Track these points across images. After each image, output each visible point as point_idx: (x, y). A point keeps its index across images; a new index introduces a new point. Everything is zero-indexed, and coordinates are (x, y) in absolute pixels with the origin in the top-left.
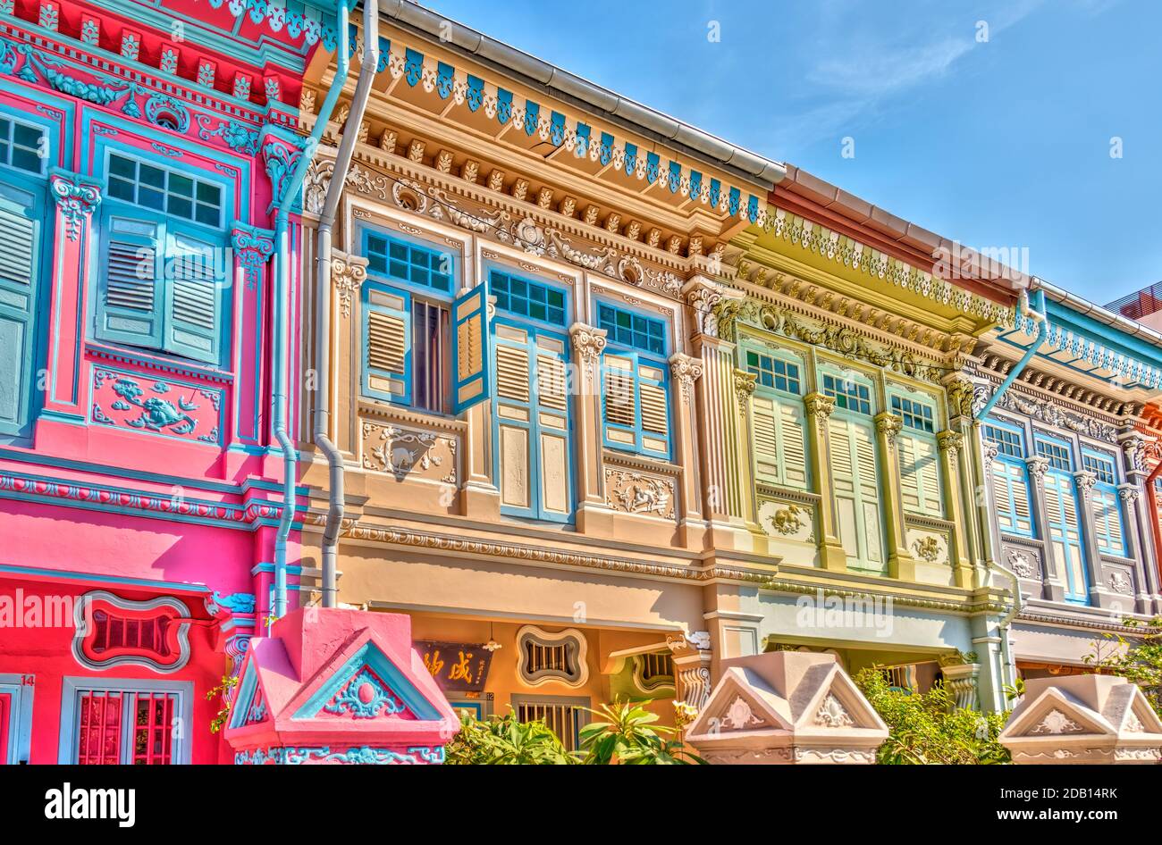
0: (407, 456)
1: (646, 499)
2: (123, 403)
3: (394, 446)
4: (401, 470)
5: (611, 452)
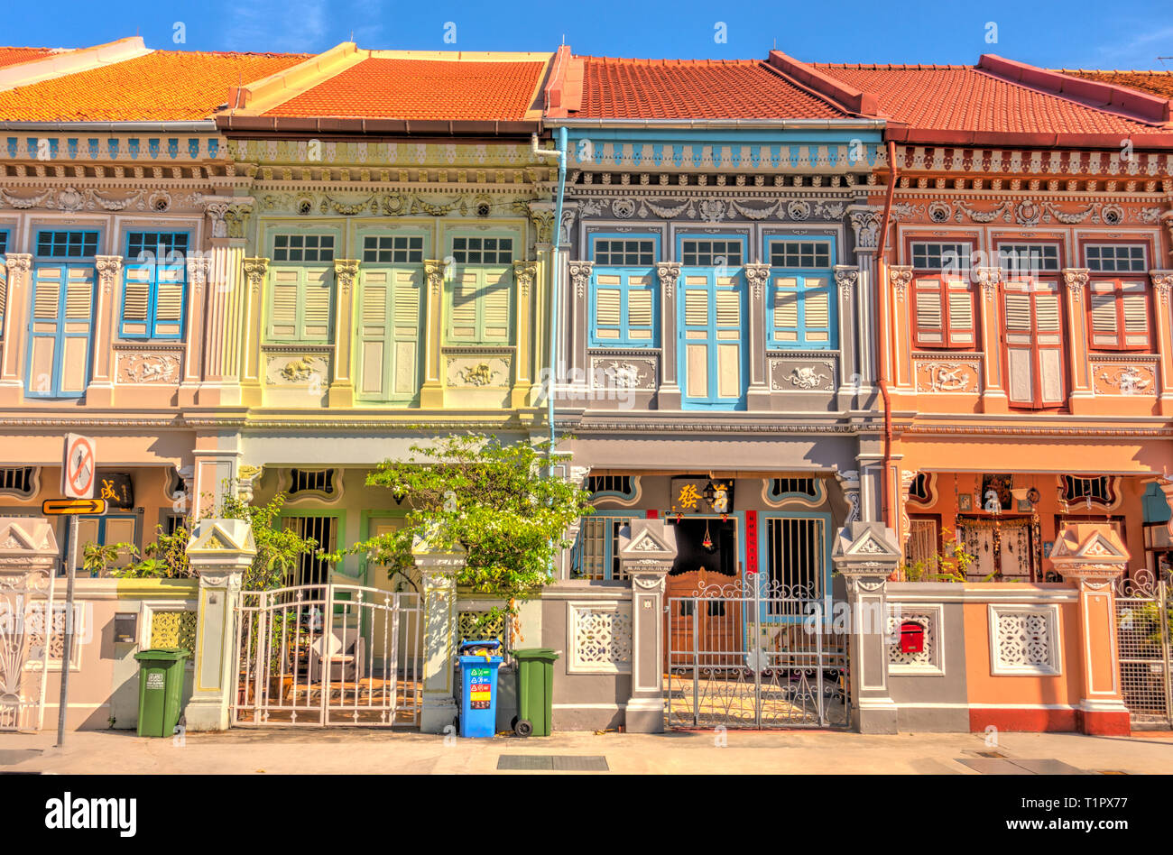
1: (152, 371)
5: (124, 342)
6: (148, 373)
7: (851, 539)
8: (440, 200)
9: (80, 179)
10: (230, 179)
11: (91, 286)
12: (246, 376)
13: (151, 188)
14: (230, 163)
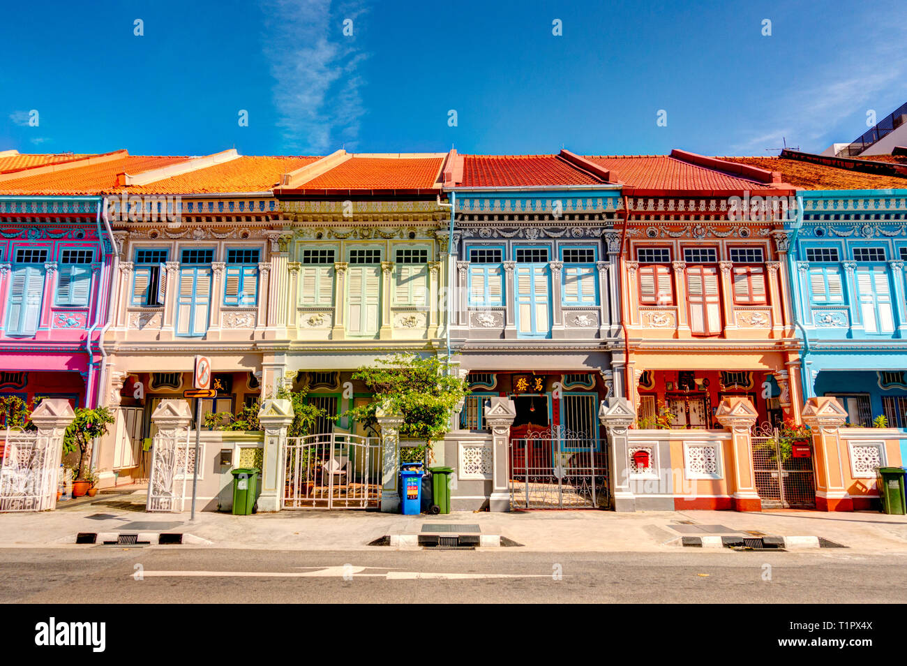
0: (144, 321)
1: (240, 322)
2: (61, 321)
3: (140, 319)
4: (142, 326)
5: (226, 307)
6: (238, 323)
7: (608, 407)
8: (389, 230)
9: (204, 223)
10: (281, 222)
11: (209, 278)
12: (289, 324)
13: (240, 228)
14: (281, 213)
